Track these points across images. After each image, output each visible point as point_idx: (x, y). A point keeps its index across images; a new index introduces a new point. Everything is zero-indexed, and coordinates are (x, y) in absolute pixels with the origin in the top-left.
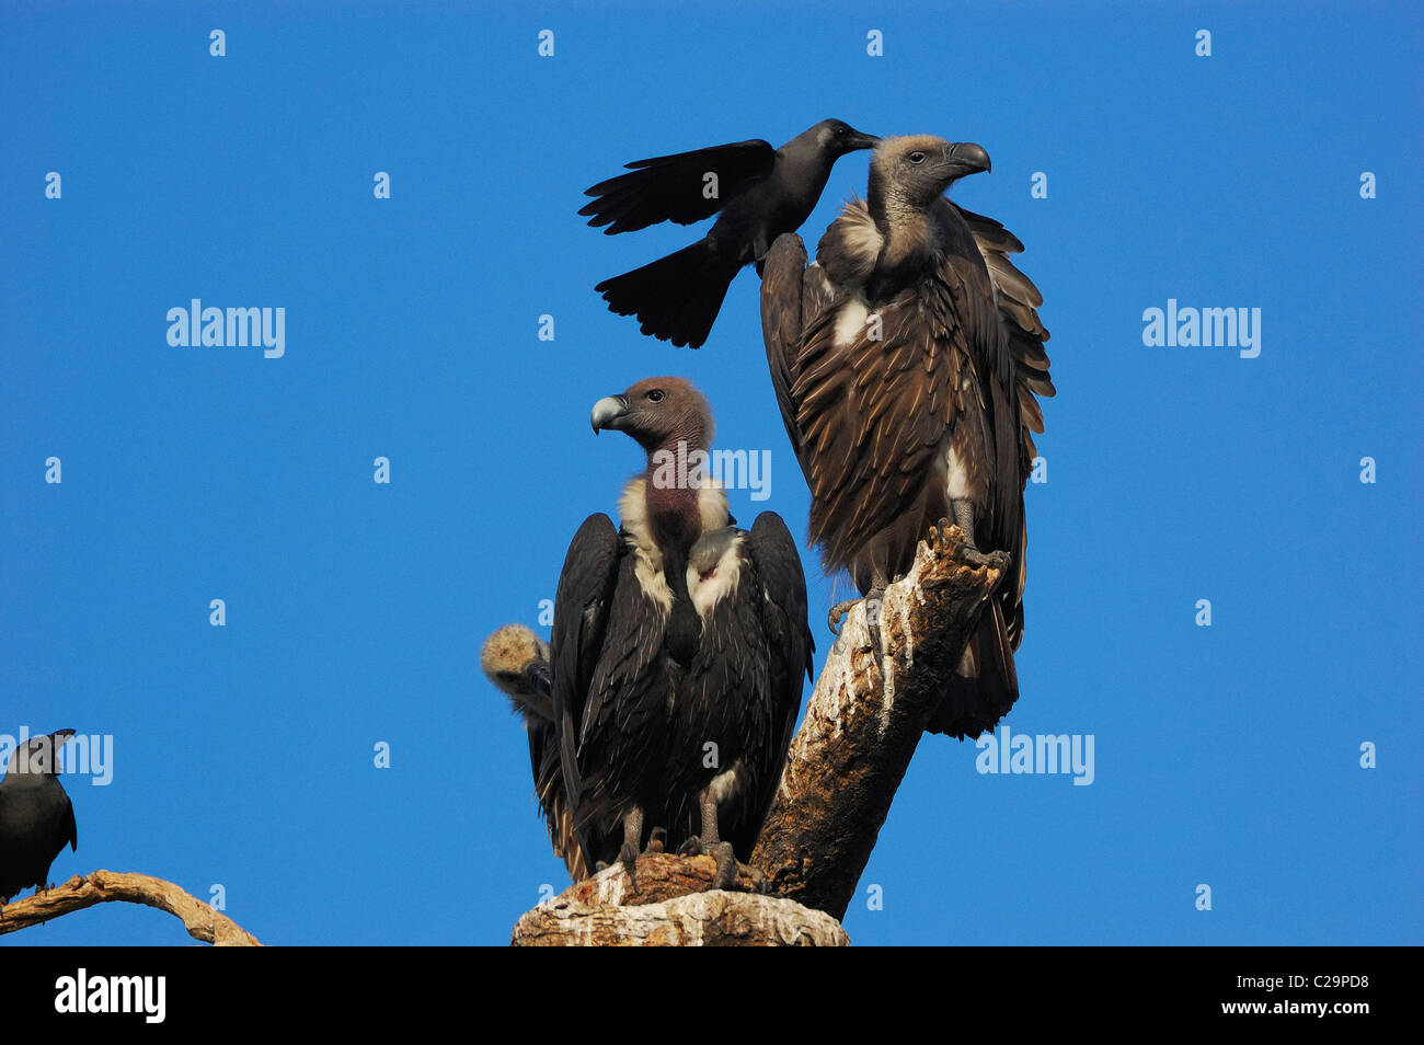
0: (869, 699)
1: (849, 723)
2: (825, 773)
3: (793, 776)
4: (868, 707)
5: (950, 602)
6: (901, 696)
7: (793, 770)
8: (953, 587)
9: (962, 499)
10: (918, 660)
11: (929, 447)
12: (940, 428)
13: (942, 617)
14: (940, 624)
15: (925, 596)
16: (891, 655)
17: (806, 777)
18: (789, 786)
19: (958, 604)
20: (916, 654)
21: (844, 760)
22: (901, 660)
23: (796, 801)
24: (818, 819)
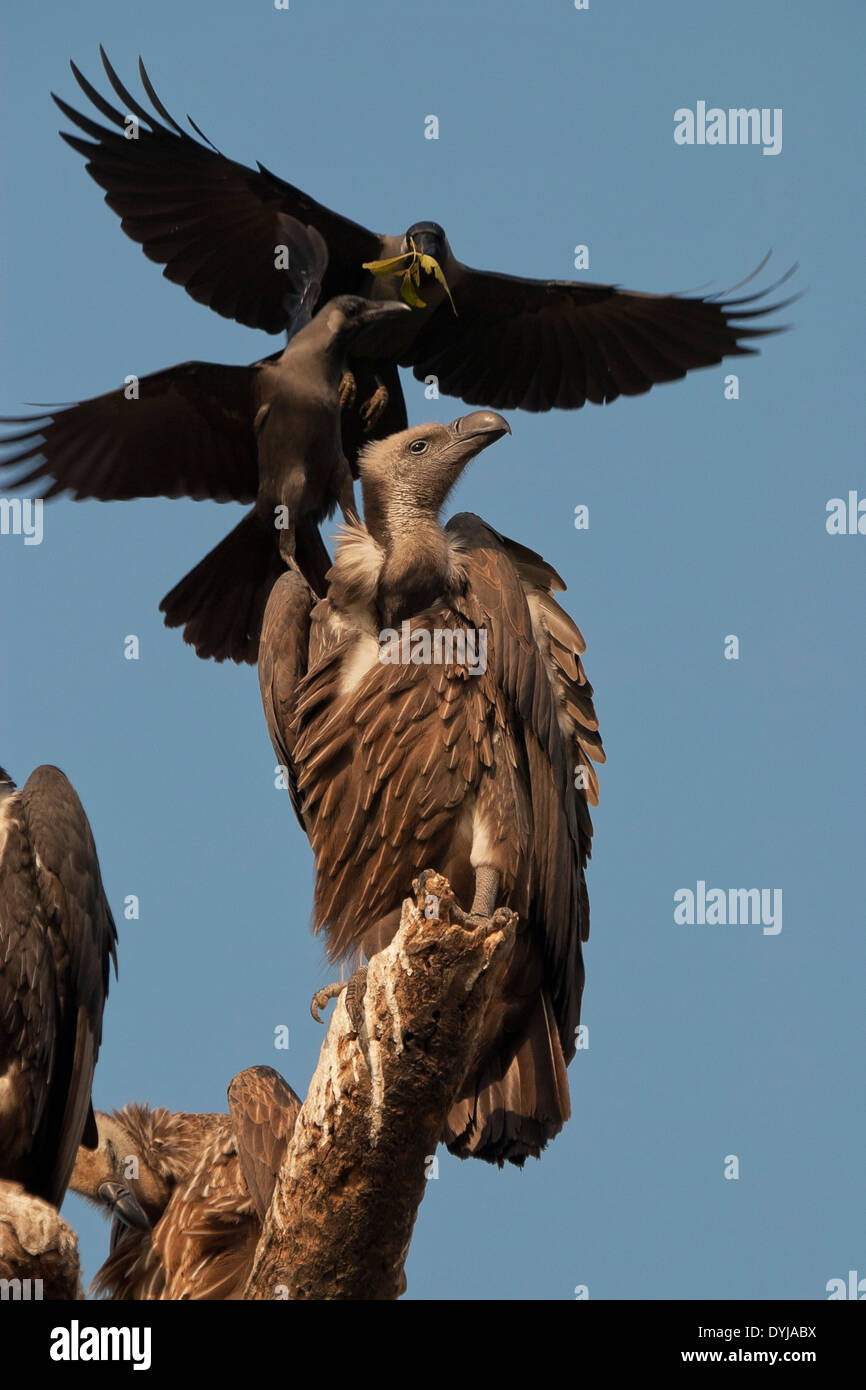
0: (356, 1094)
1: (336, 1126)
2: (316, 1192)
3: (285, 1199)
4: (356, 1104)
5: (441, 970)
6: (392, 1089)
7: (284, 1193)
8: (443, 951)
9: (484, 865)
10: (408, 1043)
11: (449, 810)
12: (460, 789)
13: (433, 990)
14: (430, 998)
15: (411, 965)
16: (378, 1039)
17: (297, 1199)
18: (282, 1213)
19: (451, 973)
20: (407, 1036)
21: (335, 1172)
22: (390, 1044)
23: (289, 1231)
24: (312, 1249)
